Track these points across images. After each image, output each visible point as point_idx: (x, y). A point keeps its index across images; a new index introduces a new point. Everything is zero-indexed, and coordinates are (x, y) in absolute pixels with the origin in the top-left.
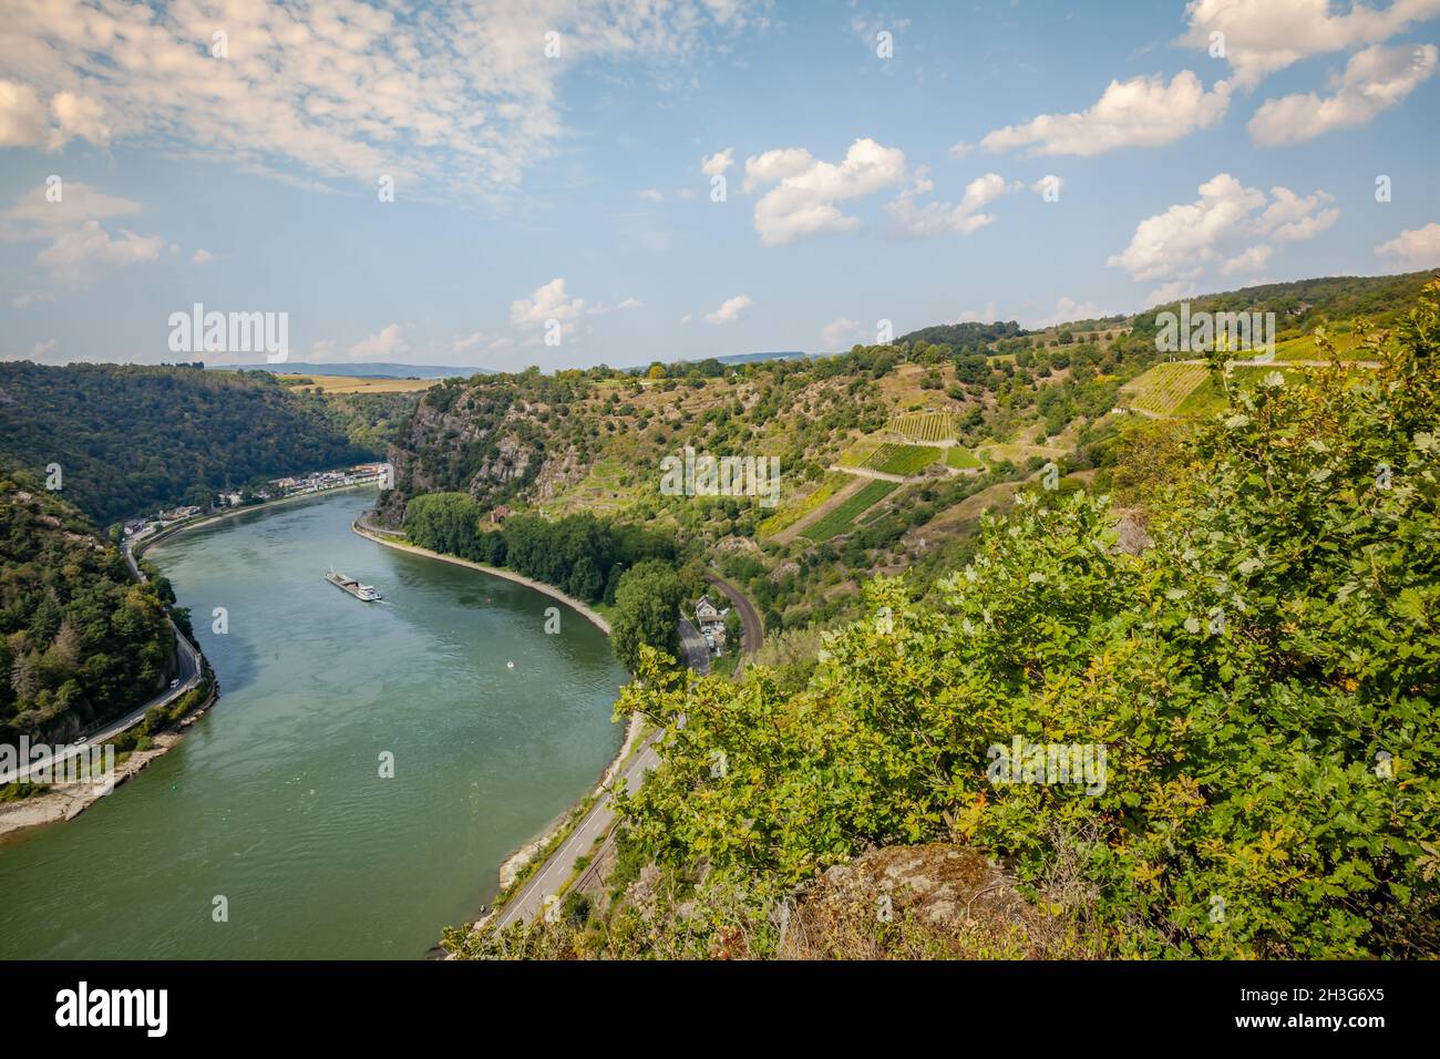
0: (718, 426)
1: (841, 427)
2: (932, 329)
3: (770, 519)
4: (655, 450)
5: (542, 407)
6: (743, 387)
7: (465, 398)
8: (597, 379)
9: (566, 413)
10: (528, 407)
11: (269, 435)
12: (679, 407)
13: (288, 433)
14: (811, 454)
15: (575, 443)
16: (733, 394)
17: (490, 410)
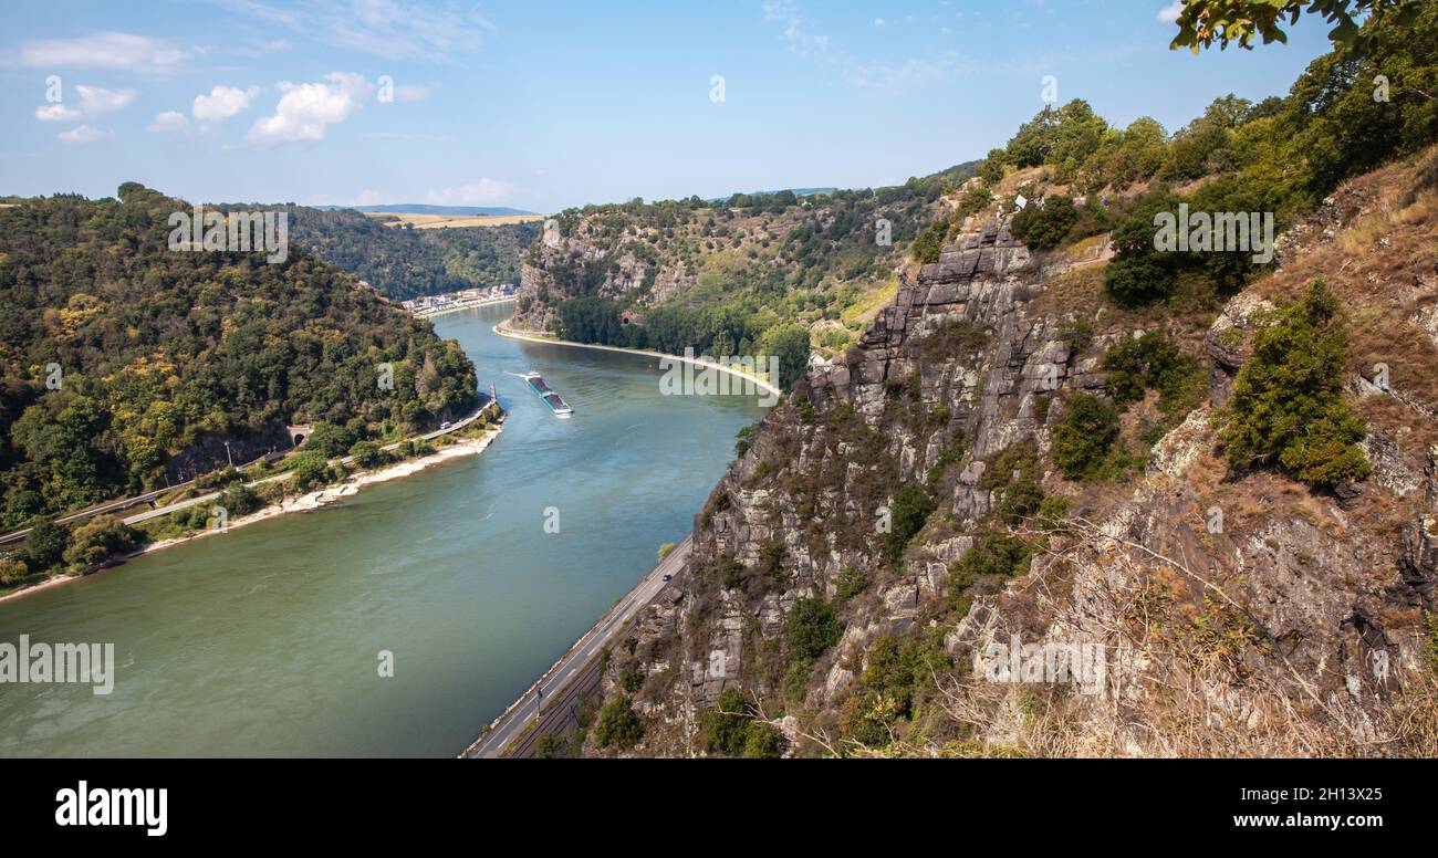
0: (803, 242)
1: (903, 240)
2: (971, 163)
3: (852, 307)
4: (749, 263)
5: (651, 231)
6: (821, 212)
7: (584, 225)
8: (693, 208)
9: (671, 235)
10: (639, 231)
11: (383, 265)
12: (766, 230)
13: (398, 263)
14: (880, 261)
15: (682, 259)
16: (814, 217)
17: (606, 234)
